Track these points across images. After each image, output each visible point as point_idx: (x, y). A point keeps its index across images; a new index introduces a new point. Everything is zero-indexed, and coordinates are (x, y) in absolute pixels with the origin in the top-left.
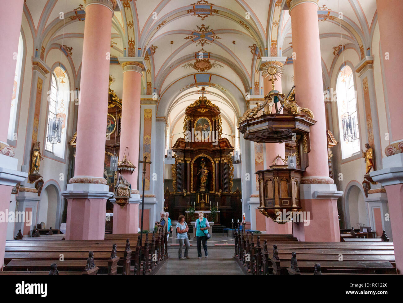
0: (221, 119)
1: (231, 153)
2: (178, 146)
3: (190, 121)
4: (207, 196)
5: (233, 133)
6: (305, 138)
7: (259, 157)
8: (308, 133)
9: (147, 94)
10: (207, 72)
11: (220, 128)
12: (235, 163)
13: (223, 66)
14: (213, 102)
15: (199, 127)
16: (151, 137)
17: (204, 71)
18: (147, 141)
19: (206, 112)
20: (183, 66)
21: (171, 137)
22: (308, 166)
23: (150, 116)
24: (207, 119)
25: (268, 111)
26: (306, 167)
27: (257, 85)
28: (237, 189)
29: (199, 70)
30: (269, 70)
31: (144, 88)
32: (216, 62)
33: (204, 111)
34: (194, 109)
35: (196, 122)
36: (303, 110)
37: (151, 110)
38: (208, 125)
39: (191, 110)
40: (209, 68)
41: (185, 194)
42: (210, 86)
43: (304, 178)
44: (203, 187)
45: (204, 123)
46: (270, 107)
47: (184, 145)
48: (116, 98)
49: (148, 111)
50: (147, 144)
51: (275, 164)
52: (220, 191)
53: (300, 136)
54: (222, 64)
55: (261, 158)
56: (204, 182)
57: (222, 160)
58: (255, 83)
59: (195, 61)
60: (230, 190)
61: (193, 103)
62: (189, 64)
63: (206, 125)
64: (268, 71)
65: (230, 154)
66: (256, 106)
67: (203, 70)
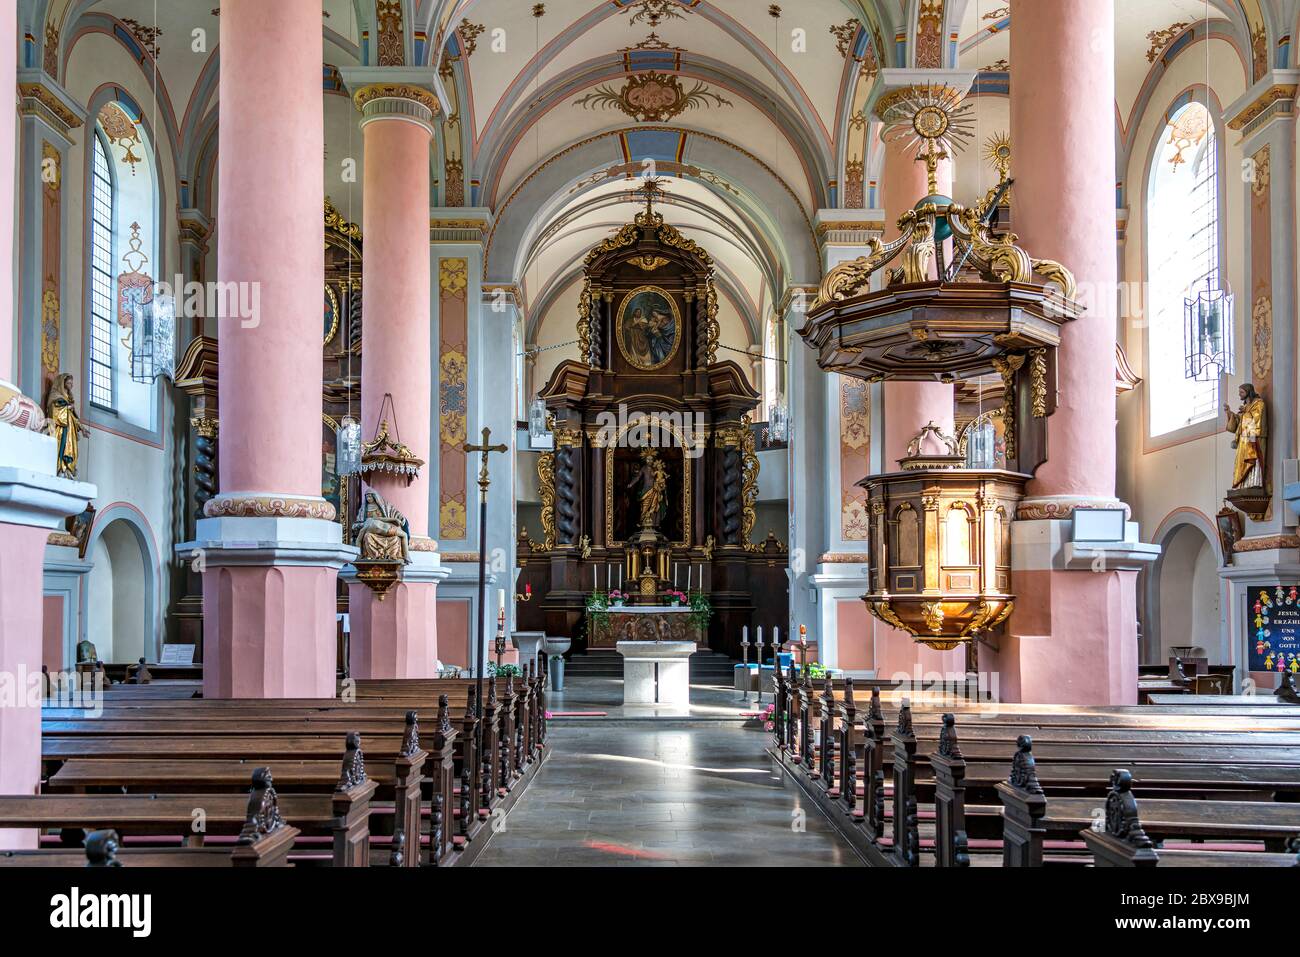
0: (715, 295)
1: (750, 413)
2: (561, 389)
3: (602, 300)
4: (662, 556)
5: (754, 343)
6: (1041, 366)
7: (855, 426)
8: (1050, 348)
9: (447, 206)
10: (668, 125)
11: (713, 325)
12: (763, 446)
13: (728, 103)
14: (686, 234)
15: (636, 321)
16: (466, 357)
17: (656, 118)
18: (453, 371)
19: (659, 268)
20: (579, 102)
21: (531, 357)
22: (1045, 461)
23: (460, 283)
24: (666, 294)
25: (914, 269)
26: (1036, 463)
27: (856, 171)
28: (771, 535)
29: (641, 116)
30: (918, 121)
31: (437, 182)
32: (705, 85)
33: (652, 267)
34: (616, 259)
35: (623, 305)
36: (1037, 268)
37: (463, 262)
38: (669, 316)
39: (604, 263)
40: (678, 107)
41: (588, 552)
42: (680, 176)
43: (1028, 502)
44: (648, 528)
45: (652, 310)
46: (920, 258)
47: (580, 386)
48: (334, 216)
49: (454, 266)
50: (453, 383)
51: (918, 451)
52: (710, 542)
53: (1024, 357)
54: (725, 94)
55: (861, 432)
56: (651, 511)
57: (718, 437)
58: (849, 164)
59: (626, 83)
60: (743, 537)
61: (611, 235)
62: (604, 94)
63: (660, 317)
64: (914, 125)
65: (747, 417)
66: (866, 251)
67: (653, 115)
